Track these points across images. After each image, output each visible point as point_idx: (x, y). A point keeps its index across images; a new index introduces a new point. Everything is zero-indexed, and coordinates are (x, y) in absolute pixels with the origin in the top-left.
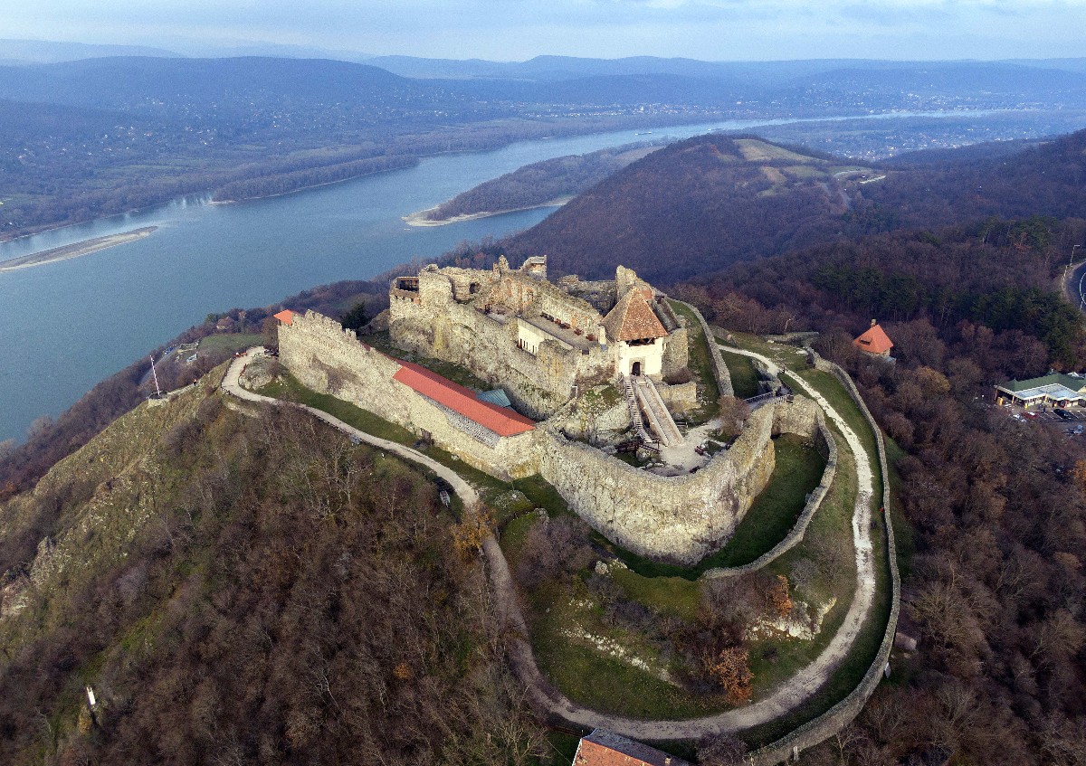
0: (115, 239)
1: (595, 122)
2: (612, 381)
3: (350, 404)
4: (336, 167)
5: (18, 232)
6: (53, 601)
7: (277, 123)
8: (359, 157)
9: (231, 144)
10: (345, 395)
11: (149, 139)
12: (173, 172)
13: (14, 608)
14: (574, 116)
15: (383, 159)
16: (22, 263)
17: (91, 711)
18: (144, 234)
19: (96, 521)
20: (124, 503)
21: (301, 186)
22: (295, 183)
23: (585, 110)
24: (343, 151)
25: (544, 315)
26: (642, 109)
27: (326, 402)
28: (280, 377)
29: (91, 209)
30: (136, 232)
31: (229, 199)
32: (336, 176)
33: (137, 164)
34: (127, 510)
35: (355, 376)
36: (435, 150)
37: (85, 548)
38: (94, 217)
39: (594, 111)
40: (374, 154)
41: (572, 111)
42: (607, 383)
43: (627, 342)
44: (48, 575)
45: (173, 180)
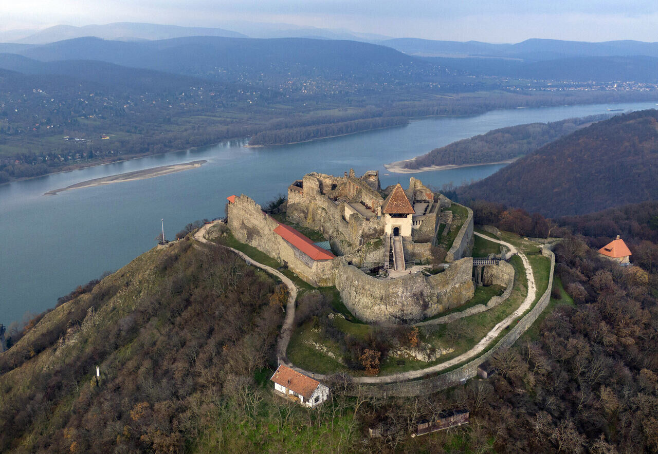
0: (177, 168)
1: (567, 95)
2: (382, 237)
3: (255, 248)
4: (341, 124)
5: (116, 158)
6: (90, 340)
7: (305, 89)
8: (362, 117)
9: (269, 103)
10: (254, 243)
11: (212, 97)
12: (225, 123)
13: (71, 341)
14: (550, 91)
15: (379, 120)
16: (116, 179)
17: (97, 379)
18: (196, 165)
19: (118, 302)
20: (133, 294)
21: (313, 137)
22: (309, 135)
23: (563, 86)
24: (351, 111)
25: (361, 202)
26: (616, 86)
27: (244, 248)
28: (225, 234)
29: (165, 146)
30: (192, 163)
31: (260, 144)
32: (340, 131)
33: (201, 115)
34: (134, 297)
35: (259, 232)
36: (423, 114)
37: (110, 315)
38: (166, 152)
39: (569, 86)
40: (374, 116)
41: (550, 86)
42: (380, 238)
43: (390, 215)
44: (90, 327)
45: (223, 128)
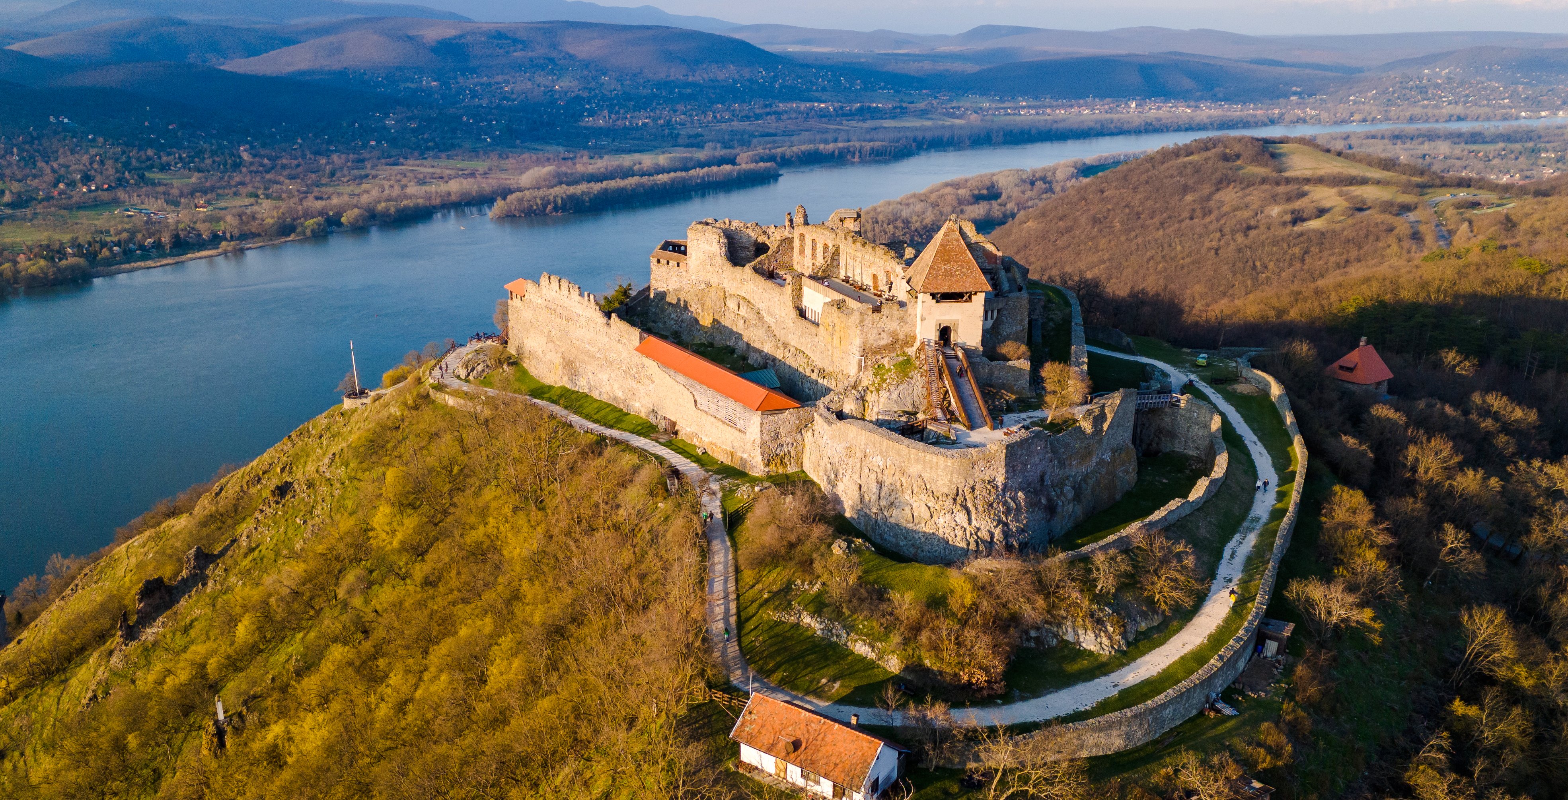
2: (910, 351)
10: (580, 384)
28: (505, 366)
42: (906, 354)
43: (933, 296)
